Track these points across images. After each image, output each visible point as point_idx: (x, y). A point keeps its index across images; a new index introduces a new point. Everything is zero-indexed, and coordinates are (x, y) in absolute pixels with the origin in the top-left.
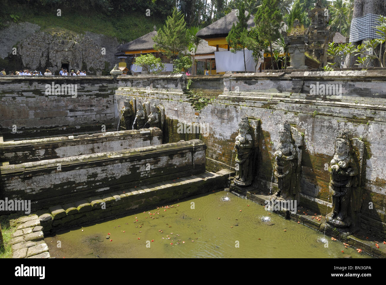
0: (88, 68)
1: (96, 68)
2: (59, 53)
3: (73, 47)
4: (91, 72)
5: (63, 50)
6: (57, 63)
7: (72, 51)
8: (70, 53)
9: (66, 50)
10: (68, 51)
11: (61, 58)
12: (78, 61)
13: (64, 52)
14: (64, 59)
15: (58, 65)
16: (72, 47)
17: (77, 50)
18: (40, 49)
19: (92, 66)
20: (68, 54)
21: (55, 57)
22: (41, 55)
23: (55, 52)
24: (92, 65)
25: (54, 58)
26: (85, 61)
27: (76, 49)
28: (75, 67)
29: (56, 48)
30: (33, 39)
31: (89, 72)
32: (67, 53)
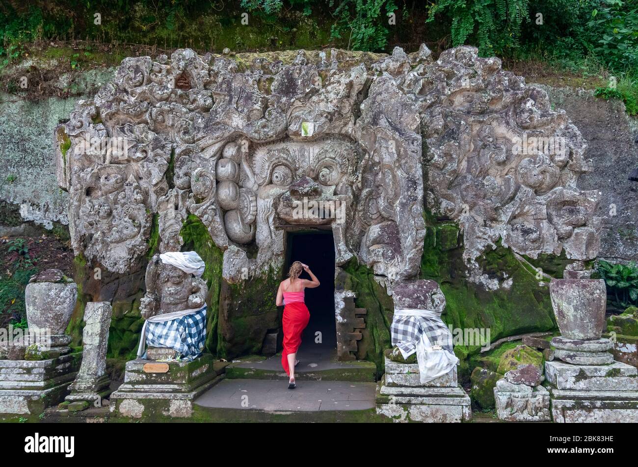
0: (472, 252)
1: (534, 255)
2: (261, 155)
3: (357, 113)
4: (494, 285)
5: (284, 137)
6: (254, 224)
7: (353, 140)
8: (334, 150)
9: (310, 129)
10: (318, 138)
11: (275, 191)
12: (391, 204)
13: (293, 148)
14: (294, 192)
15: (264, 234)
16: (347, 109)
17: (383, 122)
18: (158, 144)
19: (498, 241)
20: (318, 159)
21: (237, 181)
22: (157, 175)
23: (230, 151)
24: (501, 230)
25: (226, 193)
26: (444, 204)
27: (375, 121)
28: (379, 249)
29: (237, 122)
30: (126, 91)
31: (483, 279)
32: (313, 151)
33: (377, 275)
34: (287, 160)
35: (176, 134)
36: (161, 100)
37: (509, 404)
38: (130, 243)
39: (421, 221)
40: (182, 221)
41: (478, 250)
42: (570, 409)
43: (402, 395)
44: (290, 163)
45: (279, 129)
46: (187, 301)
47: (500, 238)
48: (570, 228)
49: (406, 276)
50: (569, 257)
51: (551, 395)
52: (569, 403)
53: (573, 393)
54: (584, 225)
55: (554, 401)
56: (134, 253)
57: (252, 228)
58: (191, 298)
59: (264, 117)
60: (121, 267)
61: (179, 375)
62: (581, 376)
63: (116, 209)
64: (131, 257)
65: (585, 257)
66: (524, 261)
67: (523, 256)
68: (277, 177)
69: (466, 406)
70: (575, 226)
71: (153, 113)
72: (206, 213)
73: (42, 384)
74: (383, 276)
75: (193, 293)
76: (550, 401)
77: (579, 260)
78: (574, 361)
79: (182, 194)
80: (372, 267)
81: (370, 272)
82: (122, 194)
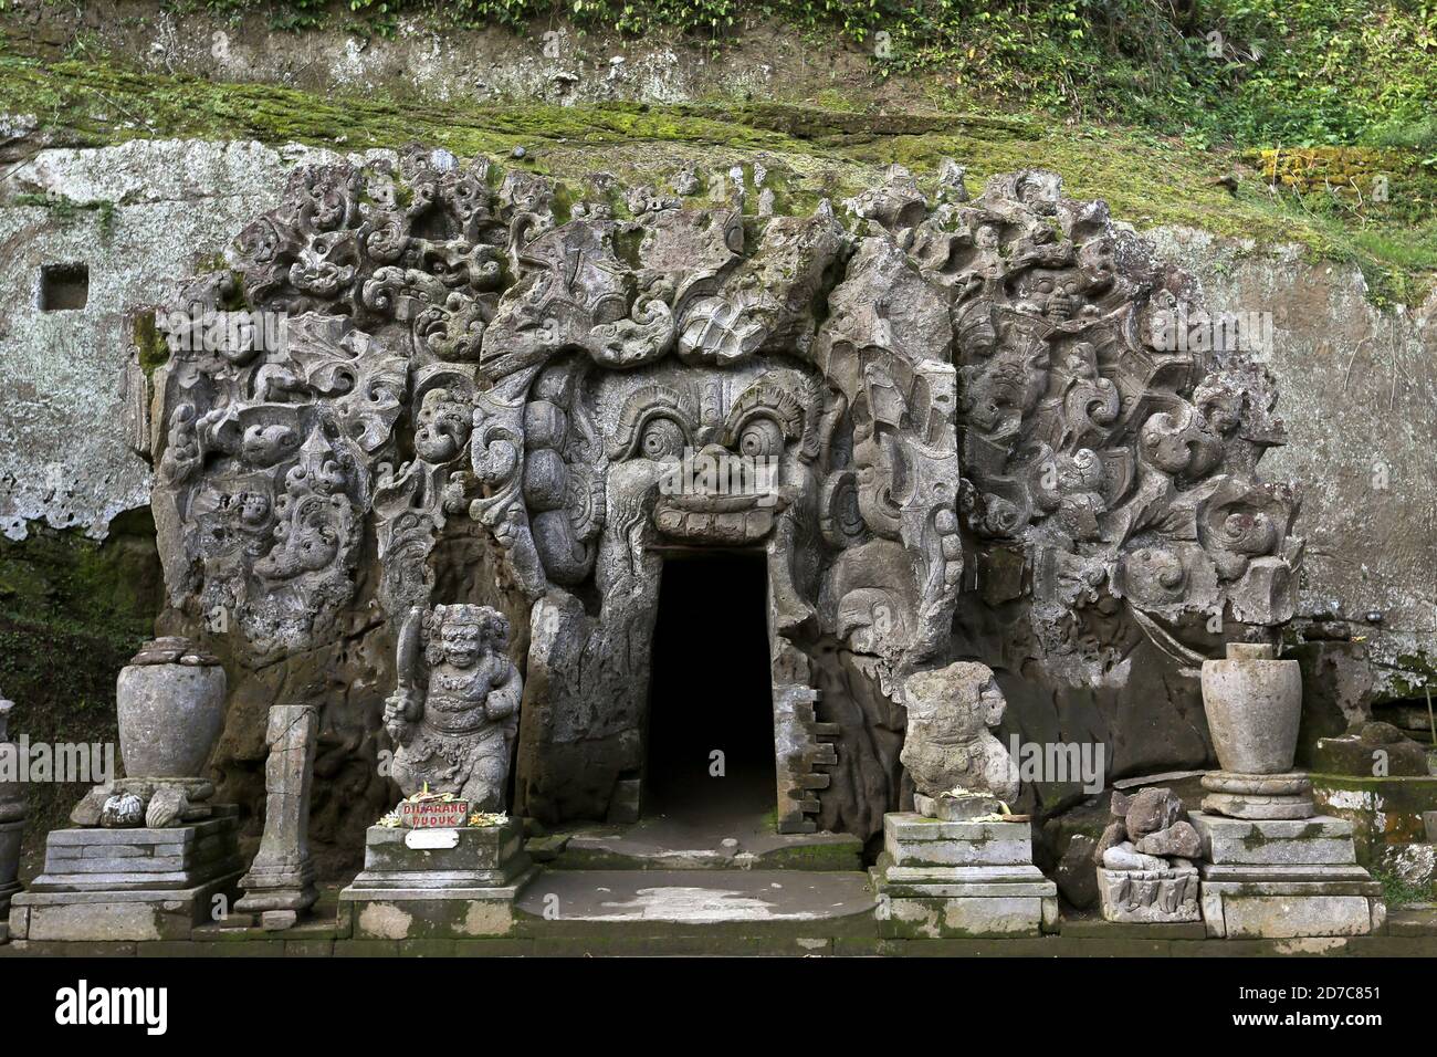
1: (1172, 613)
3: (821, 311)
4: (1093, 674)
5: (669, 358)
6: (595, 541)
7: (809, 367)
8: (775, 390)
10: (740, 362)
13: (688, 383)
16: (801, 303)
19: (1101, 584)
20: (741, 407)
21: (561, 449)
22: (376, 434)
23: (555, 384)
24: (1109, 563)
26: (996, 504)
29: (571, 324)
30: (302, 239)
33: (859, 654)
34: (675, 407)
35: (416, 339)
36: (385, 262)
37: (1127, 891)
38: (313, 581)
39: (952, 542)
40: (434, 531)
41: (1062, 602)
42: (1233, 897)
43: (929, 881)
44: (683, 414)
45: (662, 341)
46: (484, 705)
47: (1106, 578)
48: (1241, 558)
49: (922, 656)
50: (1239, 618)
51: (1202, 876)
52: (1232, 887)
53: (1240, 870)
54: (1270, 552)
55: (1205, 884)
56: (323, 603)
57: (590, 551)
58: (491, 697)
59: (628, 315)
60: (291, 632)
61: (480, 853)
62: (1254, 839)
63: (283, 503)
64: (315, 611)
65: (1268, 619)
66: (1153, 624)
67: (1151, 615)
68: (652, 443)
69: (1050, 898)
70: (1253, 553)
71: (366, 292)
72: (503, 520)
73: (182, 877)
74: (872, 655)
75: (496, 687)
76: (1199, 884)
77: (1257, 625)
78: (1241, 814)
79: (434, 474)
80: (847, 637)
81: (844, 646)
82: (296, 469)
